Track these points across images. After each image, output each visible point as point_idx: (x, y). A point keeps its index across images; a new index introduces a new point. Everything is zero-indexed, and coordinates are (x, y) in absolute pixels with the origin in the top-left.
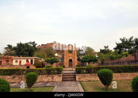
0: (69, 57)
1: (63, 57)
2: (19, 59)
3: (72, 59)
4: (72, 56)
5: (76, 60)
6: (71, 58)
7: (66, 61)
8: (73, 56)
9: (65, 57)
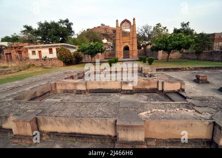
0: (124, 43)
1: (114, 44)
2: (37, 48)
3: (129, 46)
4: (129, 41)
5: (135, 47)
6: (127, 44)
7: (120, 49)
8: (131, 40)
9: (117, 42)
